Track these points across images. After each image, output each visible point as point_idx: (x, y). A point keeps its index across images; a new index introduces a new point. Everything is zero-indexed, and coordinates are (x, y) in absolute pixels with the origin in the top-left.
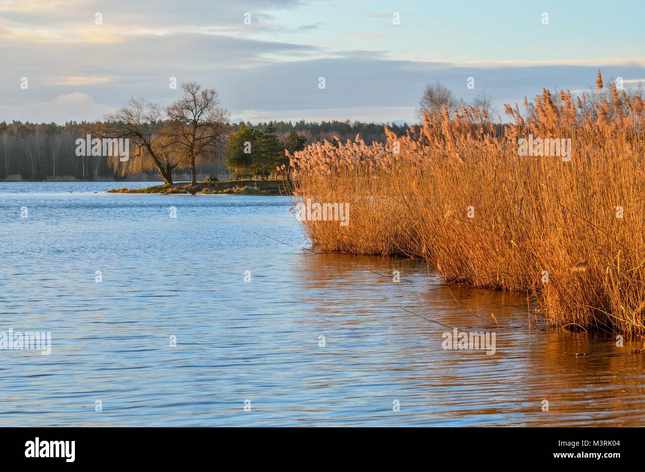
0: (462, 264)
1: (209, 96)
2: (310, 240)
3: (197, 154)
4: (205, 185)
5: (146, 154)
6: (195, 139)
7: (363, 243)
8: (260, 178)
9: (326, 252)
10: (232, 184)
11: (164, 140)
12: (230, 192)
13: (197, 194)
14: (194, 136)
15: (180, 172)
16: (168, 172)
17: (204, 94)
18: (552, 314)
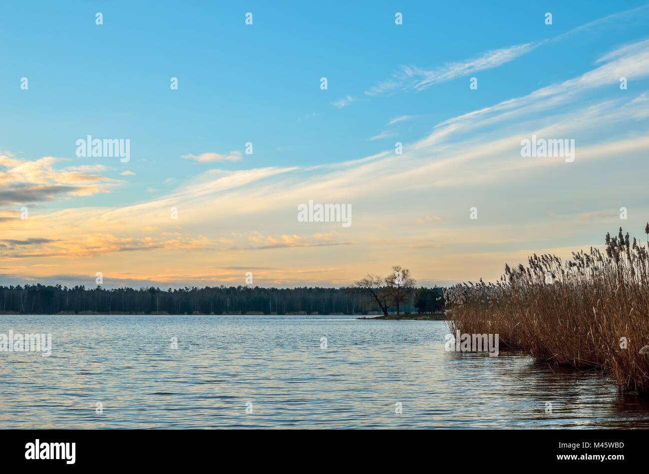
1: (406, 272)
3: (400, 300)
4: (403, 315)
6: (398, 294)
8: (430, 313)
10: (417, 316)
14: (398, 292)
16: (385, 310)
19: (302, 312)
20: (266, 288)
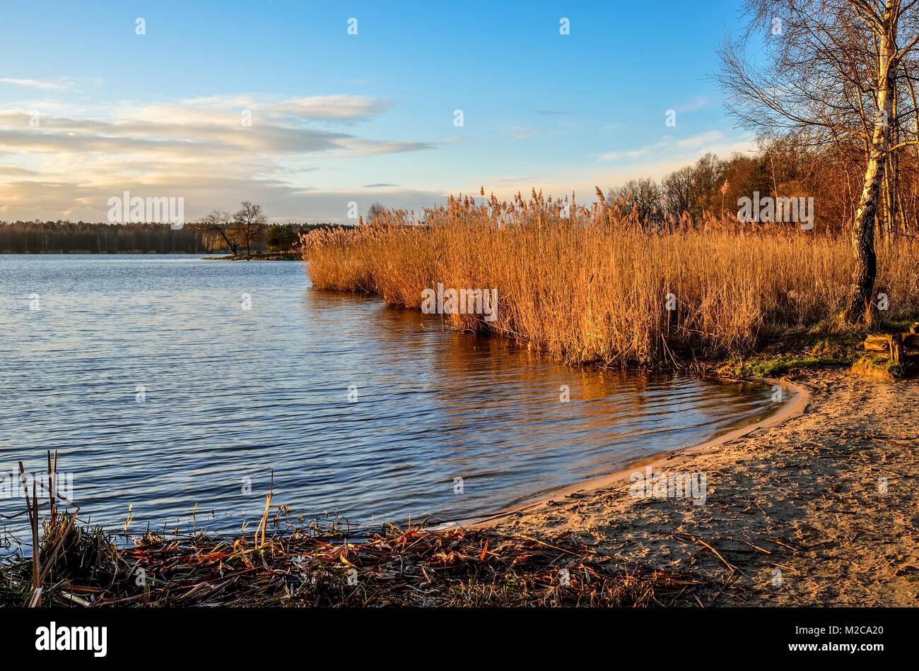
0: (398, 296)
1: (257, 208)
2: (311, 283)
3: (250, 239)
4: (254, 256)
5: (222, 239)
6: (249, 231)
7: (341, 284)
8: (284, 252)
9: (320, 290)
10: (268, 255)
11: (232, 232)
12: (268, 259)
13: (251, 260)
14: (249, 229)
15: (241, 249)
16: (234, 249)
17: (254, 208)
18: (456, 324)
19: (137, 251)
20: (92, 223)
